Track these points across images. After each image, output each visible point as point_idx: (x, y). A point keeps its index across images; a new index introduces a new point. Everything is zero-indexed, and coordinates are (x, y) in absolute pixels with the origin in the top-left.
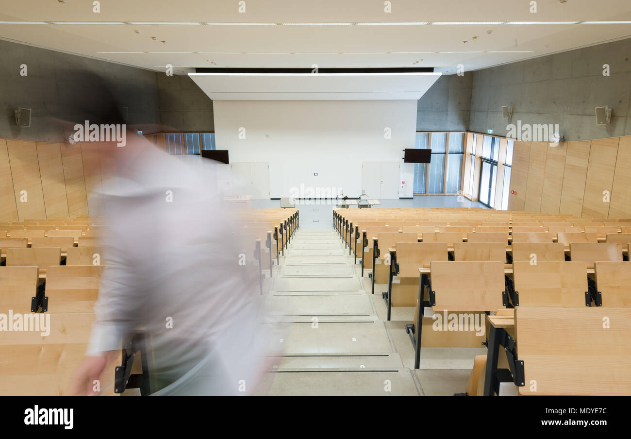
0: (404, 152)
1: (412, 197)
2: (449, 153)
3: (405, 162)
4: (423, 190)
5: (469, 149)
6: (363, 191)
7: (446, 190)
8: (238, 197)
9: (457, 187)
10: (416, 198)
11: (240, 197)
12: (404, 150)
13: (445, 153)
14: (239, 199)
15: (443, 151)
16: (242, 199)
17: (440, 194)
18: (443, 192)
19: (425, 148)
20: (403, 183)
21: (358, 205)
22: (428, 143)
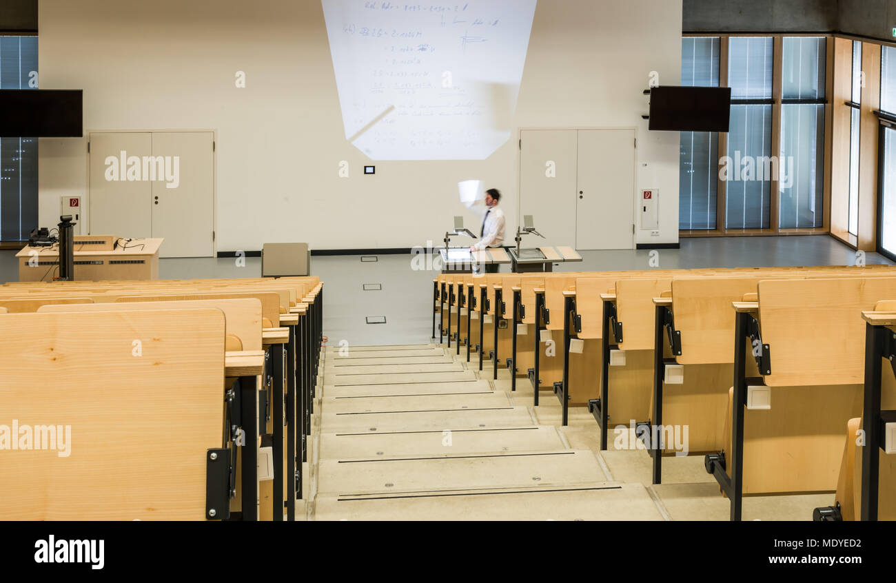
0: (648, 96)
1: (676, 241)
2: (784, 102)
3: (651, 127)
4: (709, 217)
5: (842, 90)
6: (528, 219)
7: (780, 219)
8: (116, 245)
9: (813, 209)
10: (690, 246)
11: (122, 243)
12: (646, 92)
13: (771, 101)
14: (119, 251)
15: (764, 92)
16: (127, 252)
17: (761, 232)
18: (770, 223)
19: (712, 83)
20: (647, 195)
21: (510, 266)
22: (721, 69)
